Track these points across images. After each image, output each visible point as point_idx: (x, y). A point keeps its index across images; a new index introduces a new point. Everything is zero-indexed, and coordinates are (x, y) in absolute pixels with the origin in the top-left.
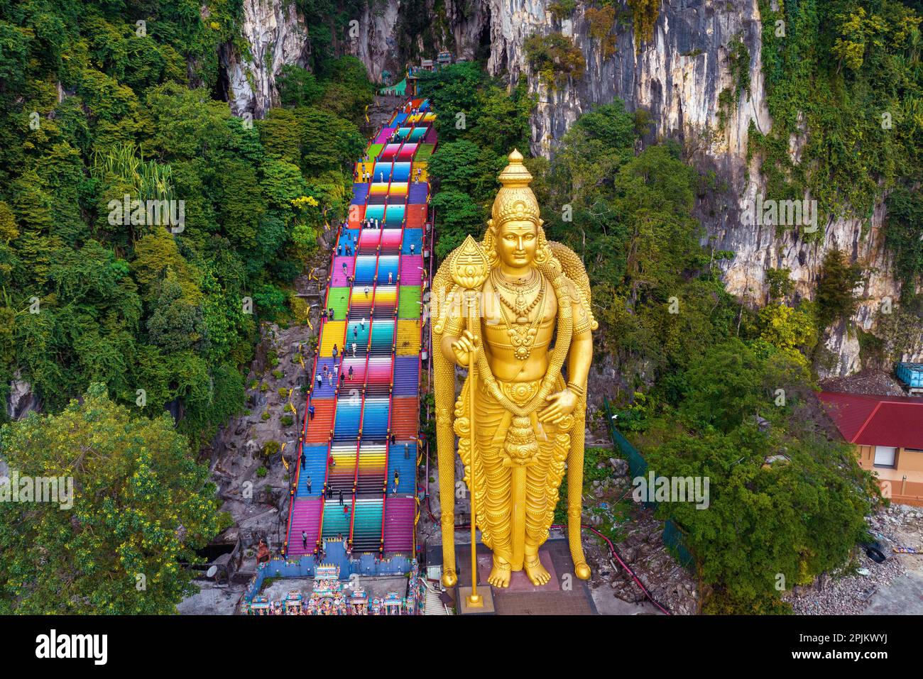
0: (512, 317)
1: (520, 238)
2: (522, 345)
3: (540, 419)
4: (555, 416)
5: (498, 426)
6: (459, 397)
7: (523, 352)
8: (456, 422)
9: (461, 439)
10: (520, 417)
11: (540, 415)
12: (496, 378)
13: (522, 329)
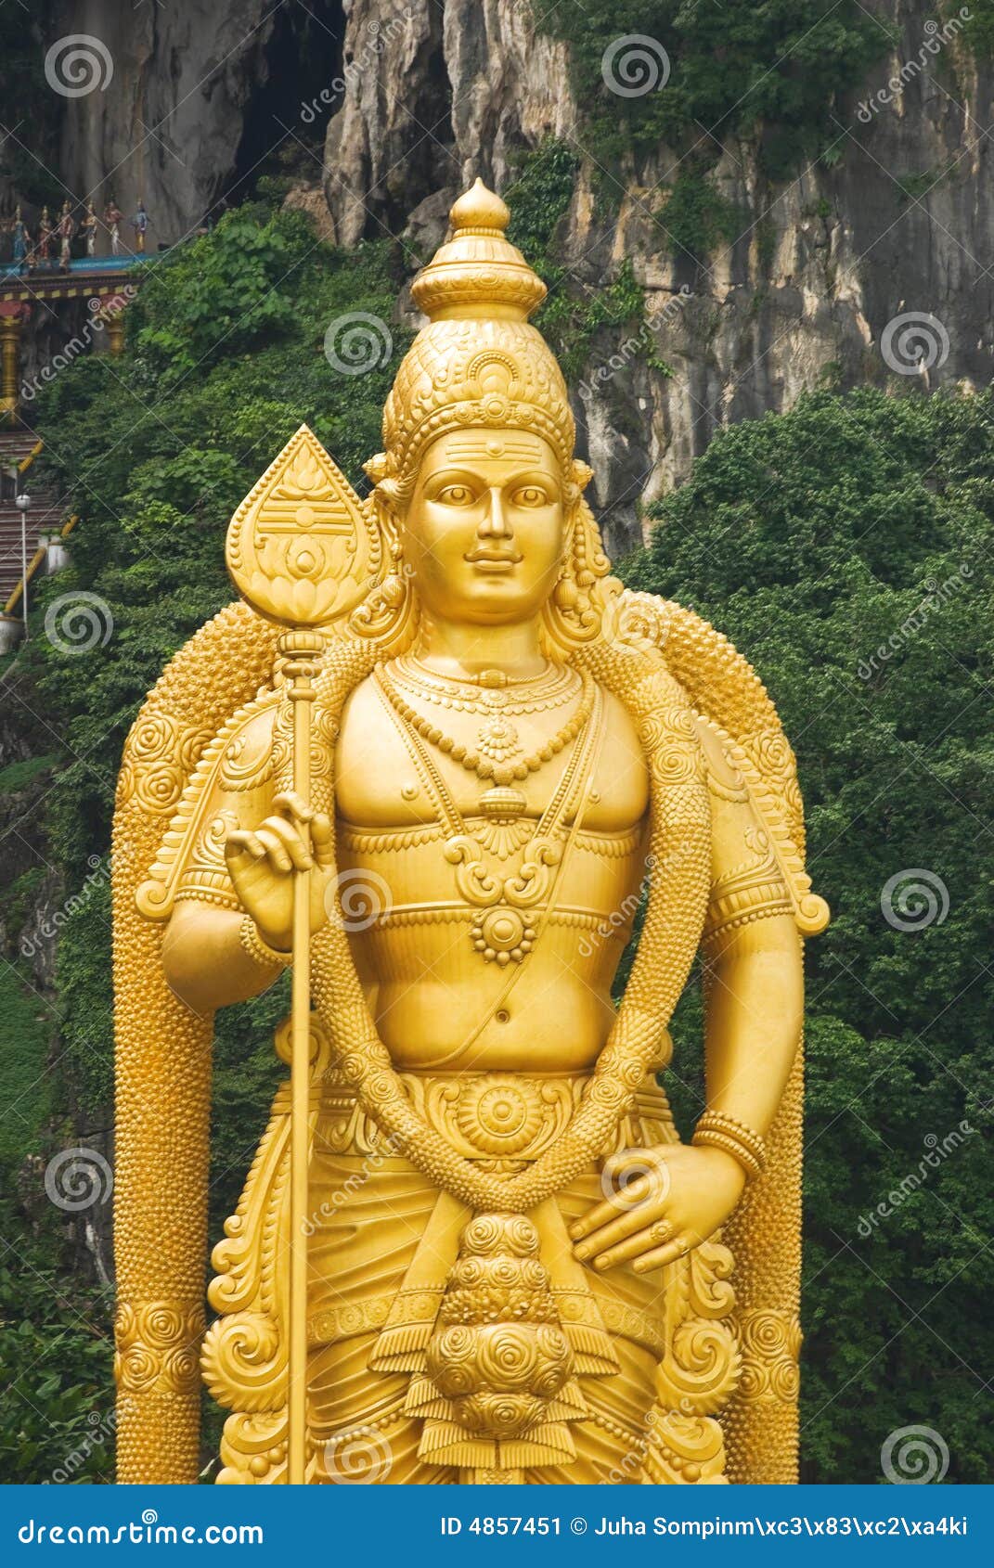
0: (467, 791)
1: (495, 494)
2: (503, 900)
3: (585, 1249)
4: (645, 1237)
5: (401, 1277)
6: (232, 1222)
7: (503, 926)
8: (218, 1337)
9: (231, 1423)
10: (494, 1210)
11: (578, 1229)
12: (401, 1063)
13: (501, 837)
